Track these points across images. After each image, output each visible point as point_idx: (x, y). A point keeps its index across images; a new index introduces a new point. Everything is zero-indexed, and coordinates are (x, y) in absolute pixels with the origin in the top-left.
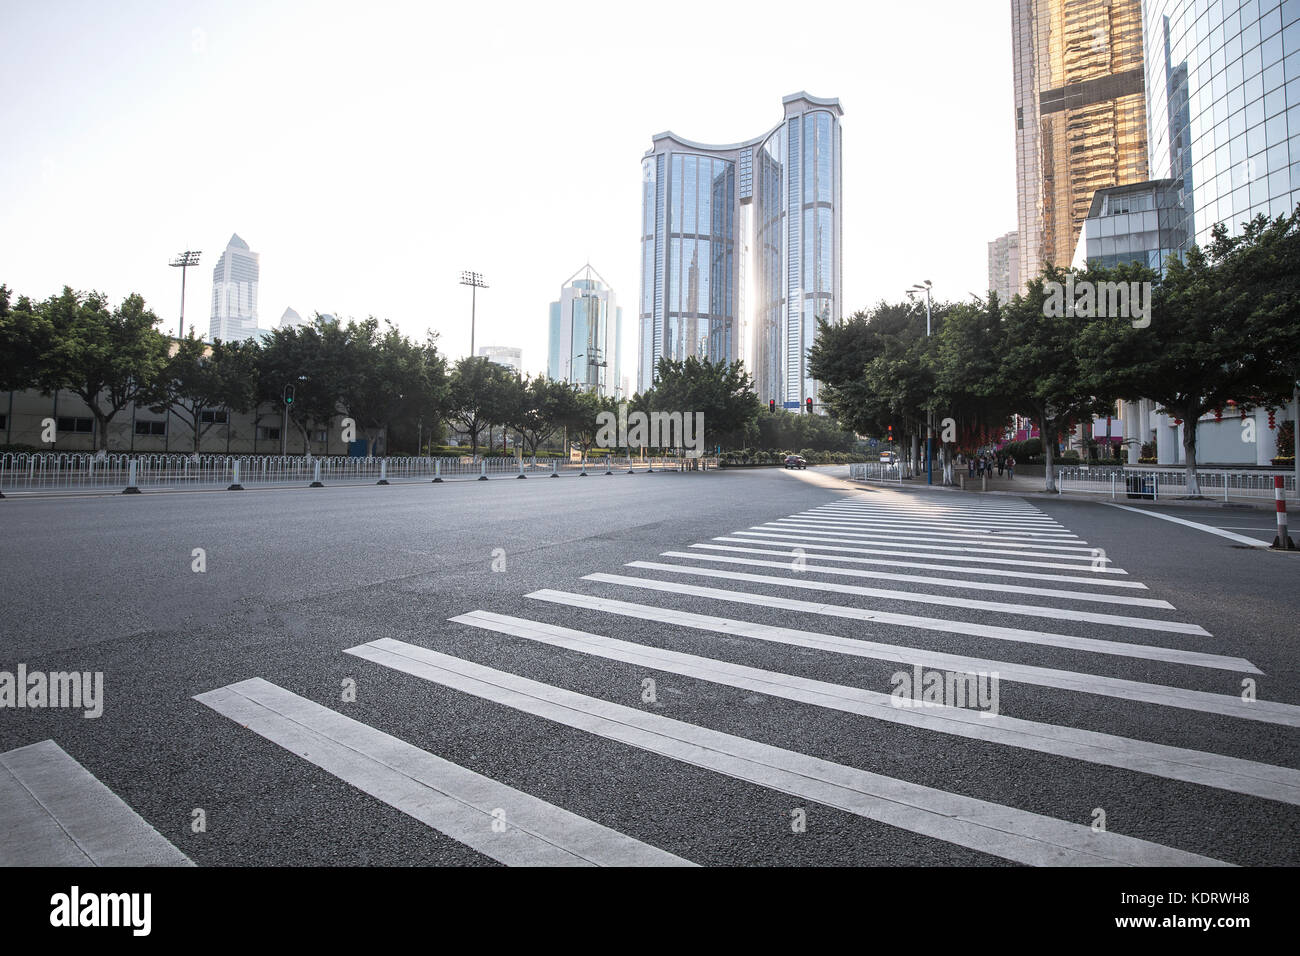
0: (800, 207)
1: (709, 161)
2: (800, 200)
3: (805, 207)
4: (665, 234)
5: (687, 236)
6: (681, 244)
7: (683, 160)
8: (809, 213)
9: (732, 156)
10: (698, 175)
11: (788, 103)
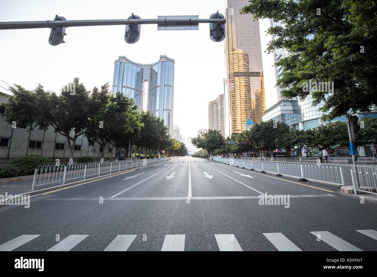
0: (164, 85)
1: (136, 67)
2: (164, 83)
3: (165, 86)
4: (121, 86)
5: (128, 87)
6: (126, 89)
7: (128, 66)
8: (166, 87)
9: (143, 67)
10: (132, 70)
11: (161, 57)
